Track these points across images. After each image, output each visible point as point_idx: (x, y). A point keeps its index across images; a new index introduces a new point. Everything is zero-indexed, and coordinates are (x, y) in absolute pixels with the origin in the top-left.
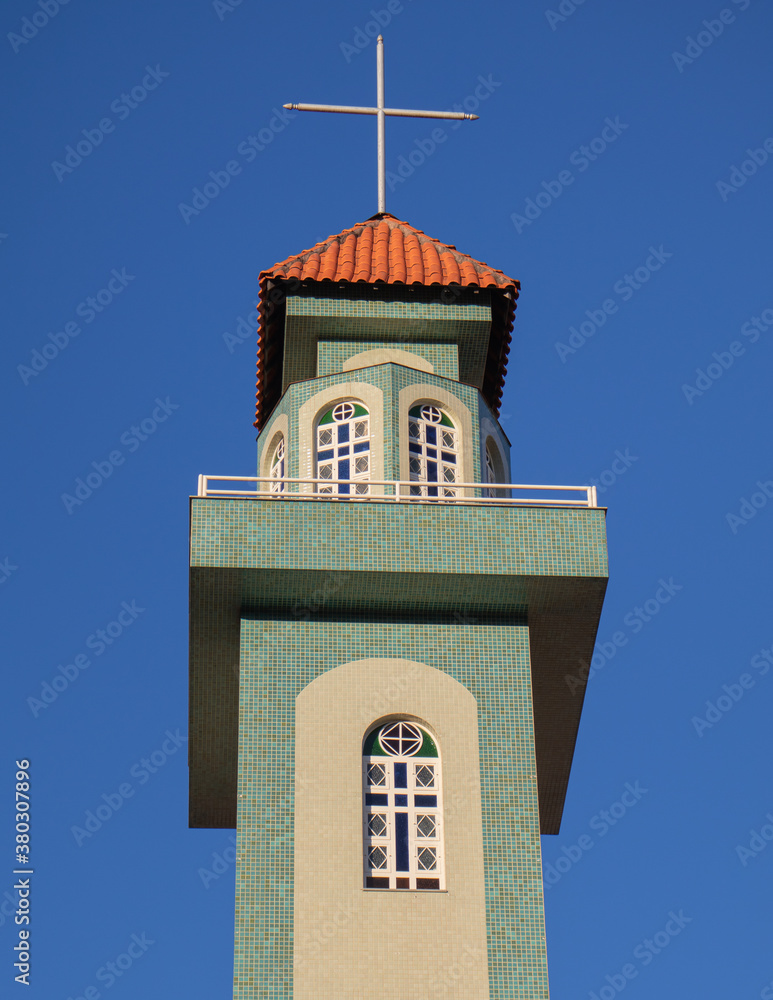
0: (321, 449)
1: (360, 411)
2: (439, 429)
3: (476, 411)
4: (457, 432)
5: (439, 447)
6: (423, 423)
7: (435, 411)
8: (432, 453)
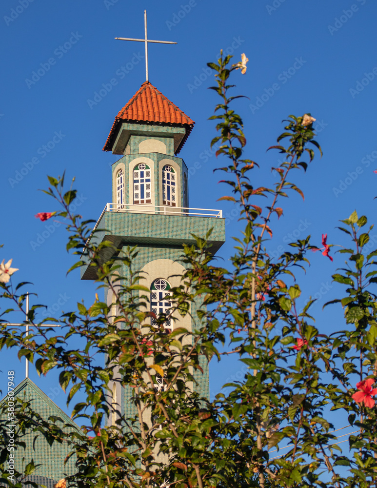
0: (135, 179)
1: (147, 168)
2: (171, 174)
3: (182, 167)
4: (175, 174)
5: (171, 180)
6: (166, 172)
7: (169, 168)
8: (168, 183)
